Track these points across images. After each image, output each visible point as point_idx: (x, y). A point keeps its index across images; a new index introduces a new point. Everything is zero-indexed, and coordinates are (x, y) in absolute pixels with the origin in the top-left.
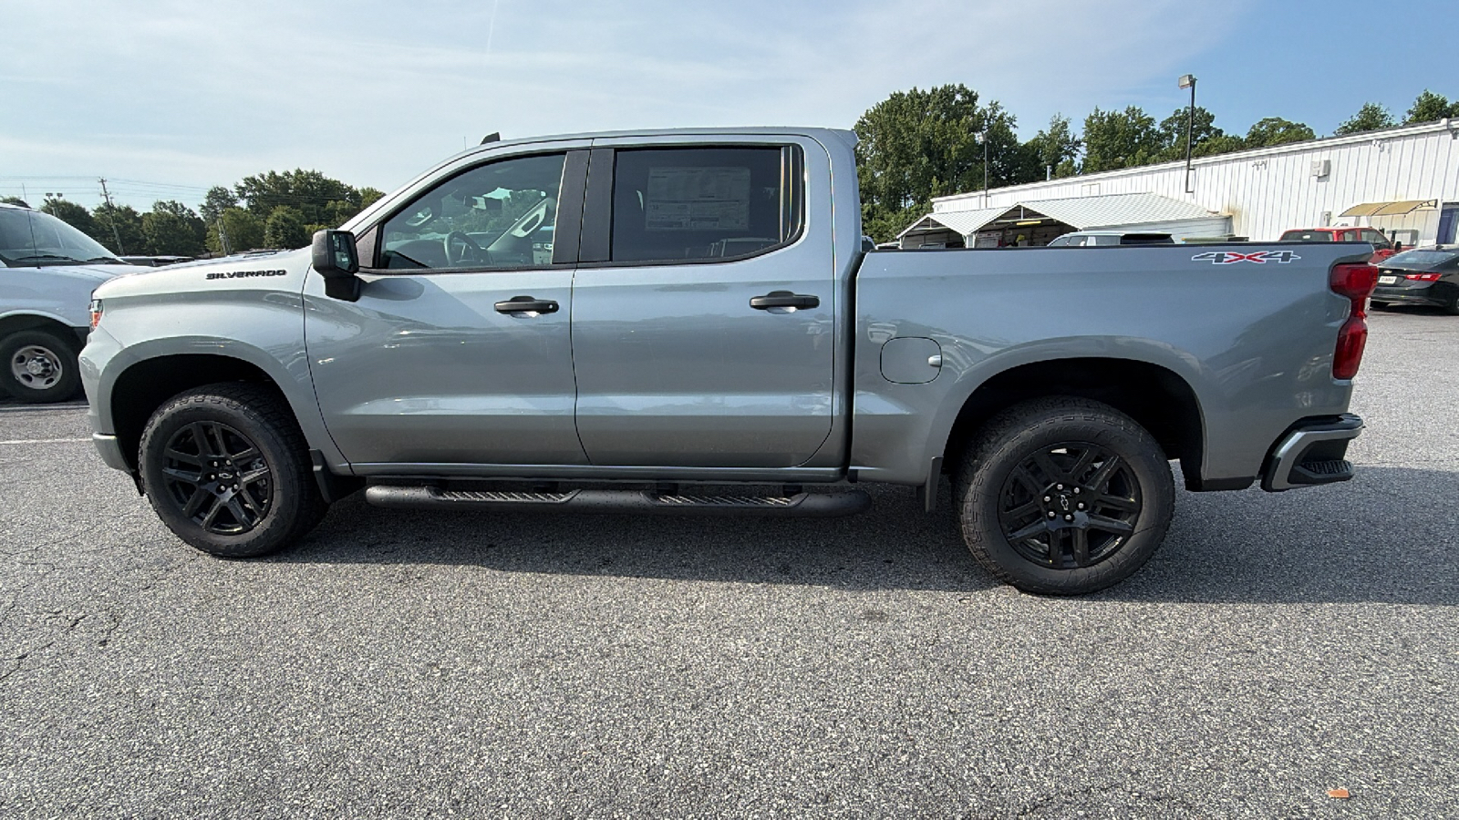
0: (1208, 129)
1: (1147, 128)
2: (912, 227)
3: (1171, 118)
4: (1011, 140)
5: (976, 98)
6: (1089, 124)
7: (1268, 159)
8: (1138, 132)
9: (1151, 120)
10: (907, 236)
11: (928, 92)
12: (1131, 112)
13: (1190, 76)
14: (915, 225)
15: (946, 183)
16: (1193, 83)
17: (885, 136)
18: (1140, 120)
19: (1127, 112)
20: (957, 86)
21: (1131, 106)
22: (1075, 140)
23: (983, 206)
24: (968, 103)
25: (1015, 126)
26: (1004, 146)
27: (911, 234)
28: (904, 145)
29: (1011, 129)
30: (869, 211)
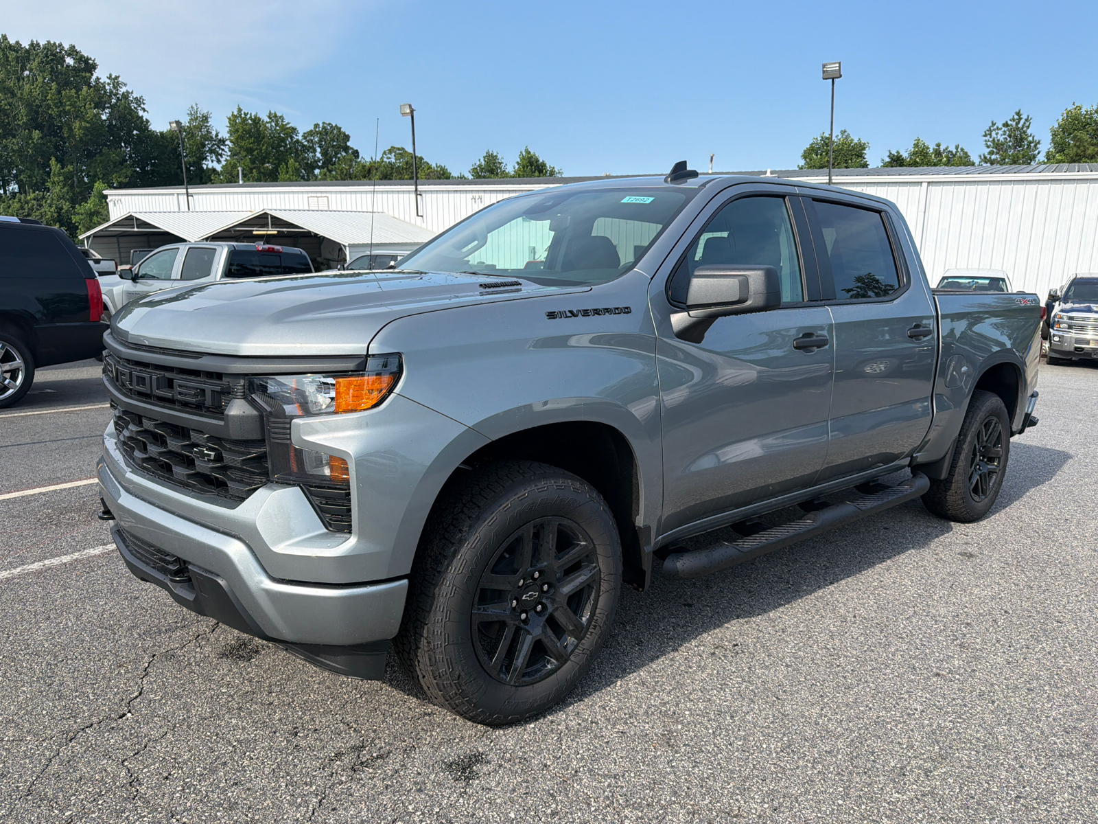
0: (346, 149)
1: (292, 138)
2: (104, 226)
3: (311, 131)
4: (143, 125)
5: (94, 67)
6: (232, 120)
7: (483, 194)
8: (283, 140)
9: (294, 130)
11: (26, 44)
12: (273, 117)
13: (410, 106)
15: (70, 168)
16: (412, 111)
18: (284, 128)
19: (270, 117)
20: (66, 47)
21: (273, 112)
22: (219, 137)
23: (184, 207)
24: (84, 70)
25: (144, 110)
26: (135, 132)
29: (141, 113)
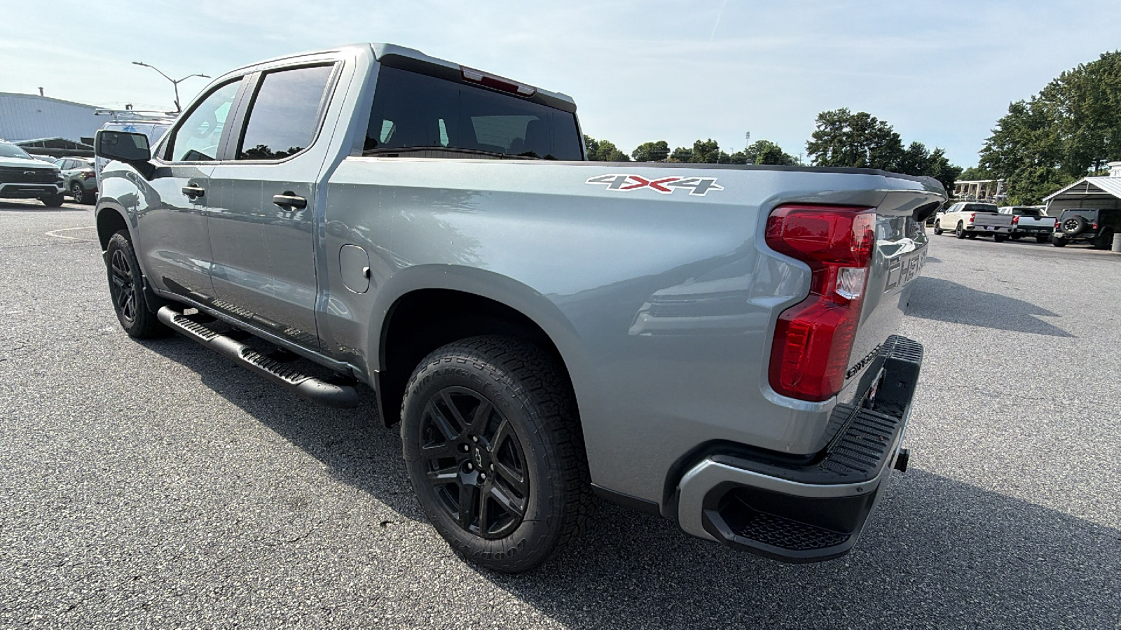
2: (1065, 189)
10: (1056, 199)
14: (1067, 188)
17: (1082, 98)
27: (1061, 197)
28: (1108, 107)
30: (1042, 174)
